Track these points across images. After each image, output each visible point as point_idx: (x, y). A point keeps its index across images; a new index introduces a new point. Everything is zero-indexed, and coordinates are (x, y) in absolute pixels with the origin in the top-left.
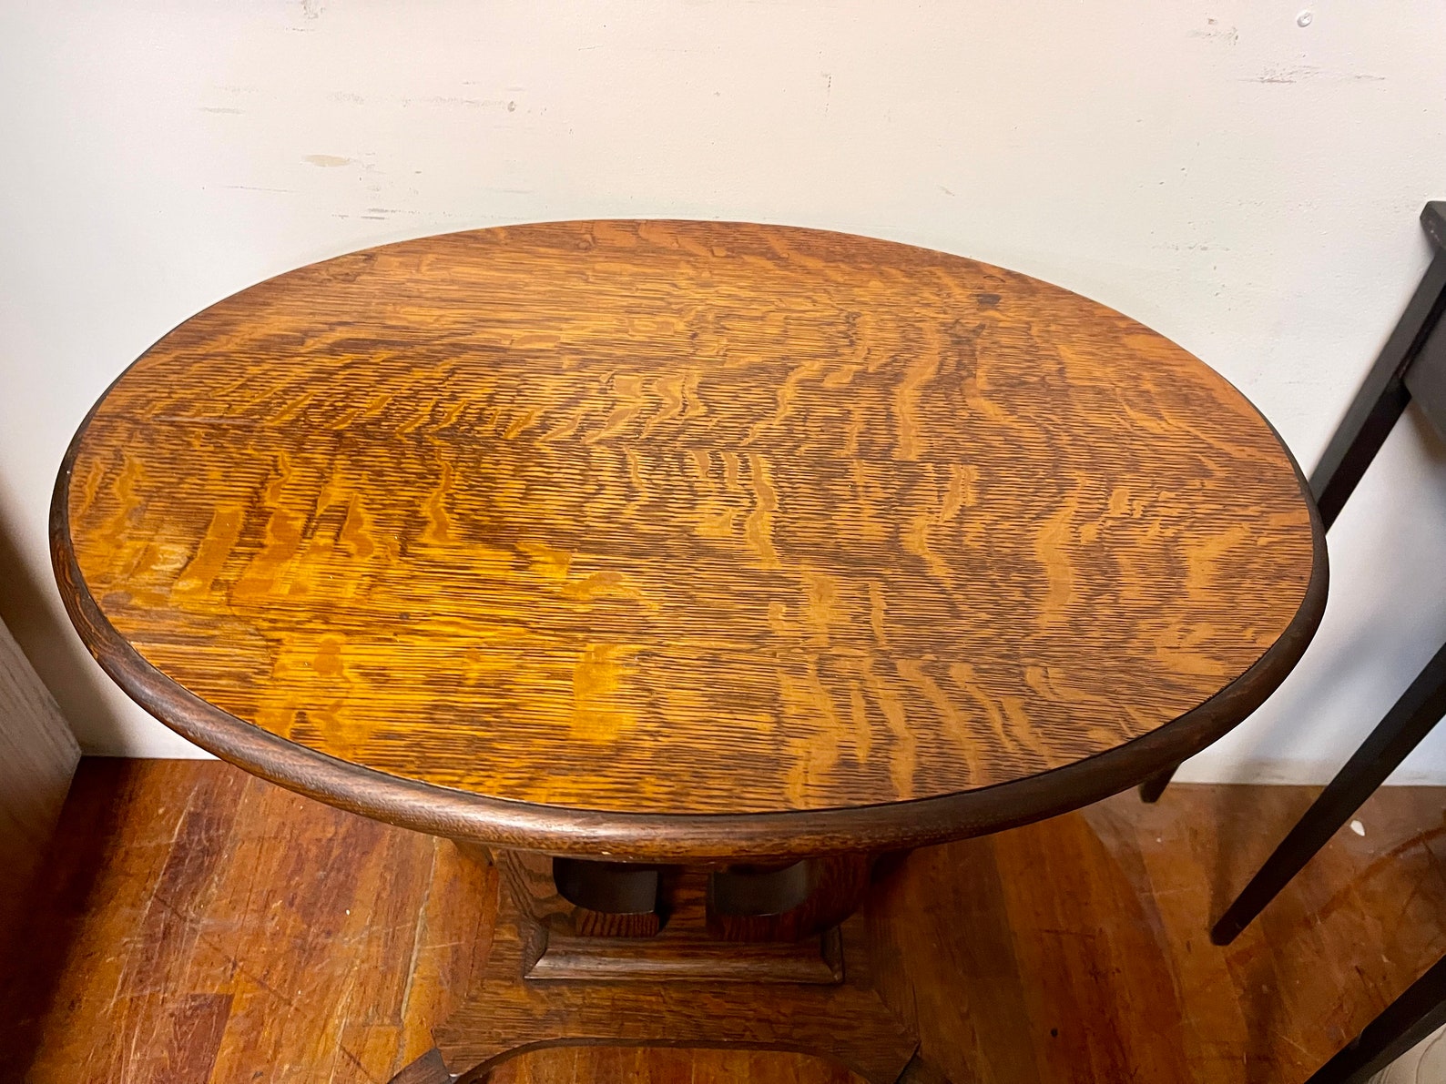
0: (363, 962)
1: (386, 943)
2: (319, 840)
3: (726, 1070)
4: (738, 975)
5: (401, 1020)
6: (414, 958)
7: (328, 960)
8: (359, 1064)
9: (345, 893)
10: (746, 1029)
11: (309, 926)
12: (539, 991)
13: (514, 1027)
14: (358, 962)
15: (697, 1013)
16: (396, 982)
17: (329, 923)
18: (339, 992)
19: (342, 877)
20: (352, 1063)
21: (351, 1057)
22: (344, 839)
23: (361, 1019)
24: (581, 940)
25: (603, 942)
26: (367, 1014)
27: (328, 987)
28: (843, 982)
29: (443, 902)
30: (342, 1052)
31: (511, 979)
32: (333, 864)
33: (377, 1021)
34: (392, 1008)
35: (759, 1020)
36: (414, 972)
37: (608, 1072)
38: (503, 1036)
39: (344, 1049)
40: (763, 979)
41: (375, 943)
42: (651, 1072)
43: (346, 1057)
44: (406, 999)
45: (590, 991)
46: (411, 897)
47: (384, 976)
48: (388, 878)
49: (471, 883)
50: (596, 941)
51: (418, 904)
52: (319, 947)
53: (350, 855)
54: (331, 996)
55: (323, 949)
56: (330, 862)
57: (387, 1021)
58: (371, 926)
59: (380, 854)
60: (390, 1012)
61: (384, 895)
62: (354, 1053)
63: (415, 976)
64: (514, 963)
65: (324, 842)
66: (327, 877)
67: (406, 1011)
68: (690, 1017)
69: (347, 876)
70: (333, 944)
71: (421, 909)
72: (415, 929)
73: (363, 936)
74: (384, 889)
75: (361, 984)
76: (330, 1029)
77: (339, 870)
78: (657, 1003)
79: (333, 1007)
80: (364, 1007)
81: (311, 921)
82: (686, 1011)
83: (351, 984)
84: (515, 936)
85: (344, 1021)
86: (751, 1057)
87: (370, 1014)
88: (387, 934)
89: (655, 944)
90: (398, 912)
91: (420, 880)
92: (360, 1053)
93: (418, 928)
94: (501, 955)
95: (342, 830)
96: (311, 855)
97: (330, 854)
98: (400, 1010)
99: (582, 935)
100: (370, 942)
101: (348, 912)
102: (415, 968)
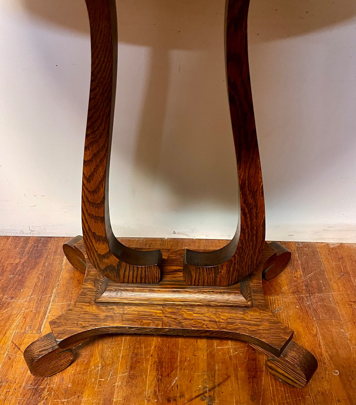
0: (26, 309)
1: (37, 302)
2: (12, 264)
3: (195, 356)
4: (200, 301)
5: (41, 332)
6: (49, 308)
7: (11, 308)
8: (19, 349)
9: (21, 283)
10: (204, 324)
11: (4, 295)
12: (102, 308)
13: (89, 322)
14: (24, 309)
15: (180, 318)
16: (40, 317)
17: (12, 294)
18: (13, 321)
19: (20, 278)
20: (16, 348)
21: (16, 346)
22: (23, 264)
23: (23, 331)
24: (122, 285)
25: (133, 285)
26: (25, 329)
27: (9, 318)
28: (252, 306)
29: (65, 287)
30: (12, 344)
31: (89, 303)
32: (17, 273)
33: (30, 332)
34: (37, 326)
35: (210, 321)
36: (49, 313)
37: (136, 355)
38: (83, 325)
39: (13, 343)
40: (212, 303)
41: (32, 302)
42: (158, 355)
43: (14, 345)
44: (44, 323)
45: (127, 308)
46: (50, 285)
47: (35, 314)
48: (41, 278)
49: (78, 280)
50: (130, 285)
51: (53, 288)
52: (7, 303)
53: (25, 269)
54: (10, 321)
55: (8, 304)
56: (16, 271)
57: (34, 332)
58: (31, 295)
59: (38, 270)
60: (36, 328)
61: (39, 284)
62: (17, 344)
63: (49, 315)
64: (91, 297)
65: (15, 264)
66: (14, 277)
67: (44, 328)
68: (176, 319)
69: (23, 277)
70: (13, 302)
71: (55, 290)
72: (51, 297)
73: (27, 299)
74: (39, 282)
75: (24, 317)
76: (7, 335)
77: (19, 275)
78: (160, 313)
79: (10, 325)
80: (24, 327)
81: (4, 293)
82: (173, 316)
83: (20, 317)
84: (92, 286)
85: (15, 331)
86: (207, 350)
87: (27, 329)
88: (38, 299)
89: (159, 286)
90: (44, 291)
91: (55, 279)
92: (20, 344)
93: (52, 297)
94: (85, 293)
95: (23, 261)
96: (8, 269)
97: (16, 269)
98: (41, 328)
99: (123, 283)
100: (30, 302)
101: (22, 290)
102: (49, 312)
